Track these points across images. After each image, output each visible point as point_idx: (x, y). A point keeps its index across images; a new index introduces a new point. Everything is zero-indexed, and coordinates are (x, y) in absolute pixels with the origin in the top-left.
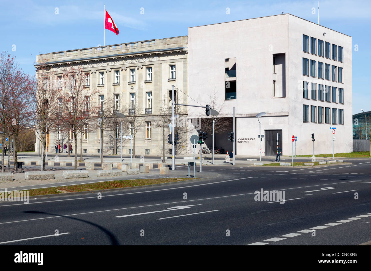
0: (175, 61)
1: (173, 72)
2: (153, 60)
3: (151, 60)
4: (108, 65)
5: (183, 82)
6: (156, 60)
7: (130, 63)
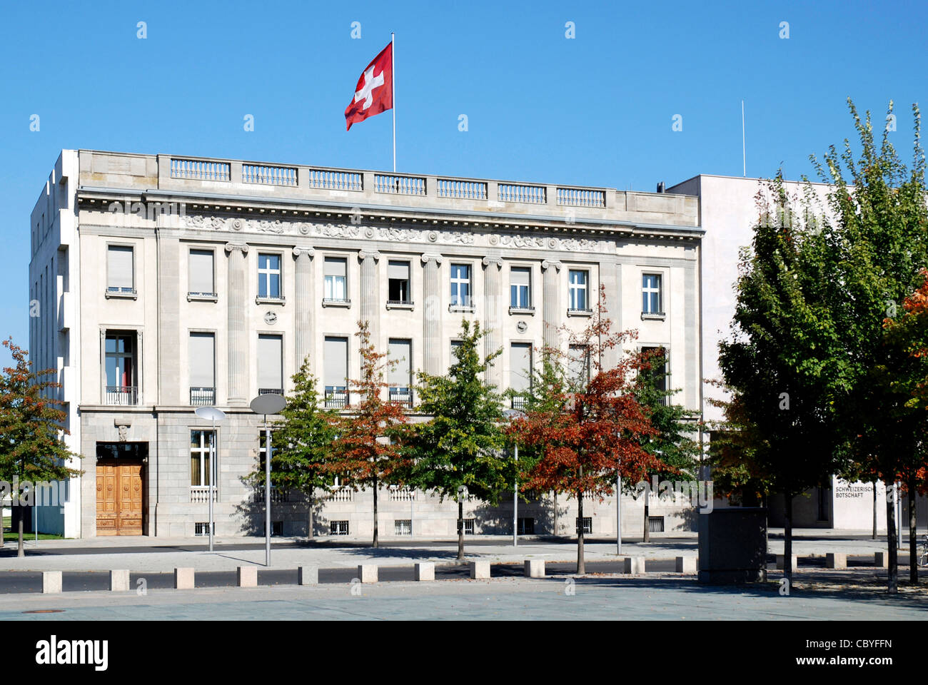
0: (663, 262)
1: (647, 293)
2: (597, 251)
3: (590, 248)
4: (433, 240)
5: (685, 326)
6: (608, 252)
7: (519, 248)
